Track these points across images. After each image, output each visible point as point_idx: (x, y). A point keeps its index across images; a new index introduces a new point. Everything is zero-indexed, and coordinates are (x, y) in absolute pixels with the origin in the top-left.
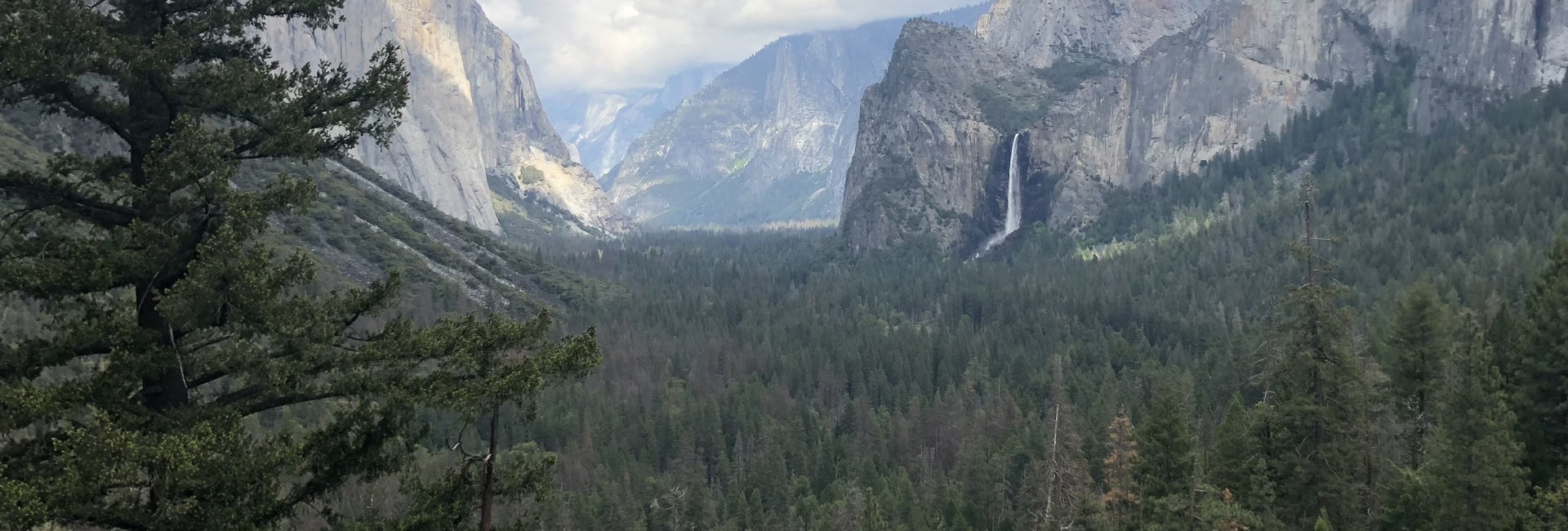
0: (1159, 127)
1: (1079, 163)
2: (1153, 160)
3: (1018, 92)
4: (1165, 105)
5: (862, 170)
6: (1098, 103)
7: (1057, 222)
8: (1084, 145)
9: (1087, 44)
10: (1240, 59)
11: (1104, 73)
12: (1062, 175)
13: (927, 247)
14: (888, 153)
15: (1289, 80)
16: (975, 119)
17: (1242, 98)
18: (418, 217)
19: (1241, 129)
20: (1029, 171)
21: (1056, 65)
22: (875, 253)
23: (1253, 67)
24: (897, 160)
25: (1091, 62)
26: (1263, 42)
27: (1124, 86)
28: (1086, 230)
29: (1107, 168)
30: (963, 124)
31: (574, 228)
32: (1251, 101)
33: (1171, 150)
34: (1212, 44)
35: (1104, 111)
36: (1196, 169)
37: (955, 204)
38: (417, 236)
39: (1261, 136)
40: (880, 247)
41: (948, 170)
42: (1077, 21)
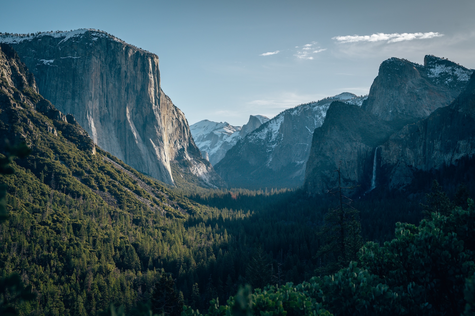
0: (437, 145)
1: (403, 160)
2: (435, 158)
3: (378, 130)
4: (440, 136)
5: (313, 161)
6: (411, 135)
7: (394, 184)
8: (405, 153)
9: (407, 111)
12: (396, 164)
14: (324, 155)
16: (359, 141)
20: (382, 162)
21: (394, 120)
22: (317, 195)
24: (328, 157)
25: (409, 118)
28: (405, 187)
29: (415, 162)
30: (354, 144)
33: (442, 155)
34: (460, 111)
36: (453, 163)
37: (351, 176)
40: (319, 194)
41: (348, 162)
42: (403, 102)
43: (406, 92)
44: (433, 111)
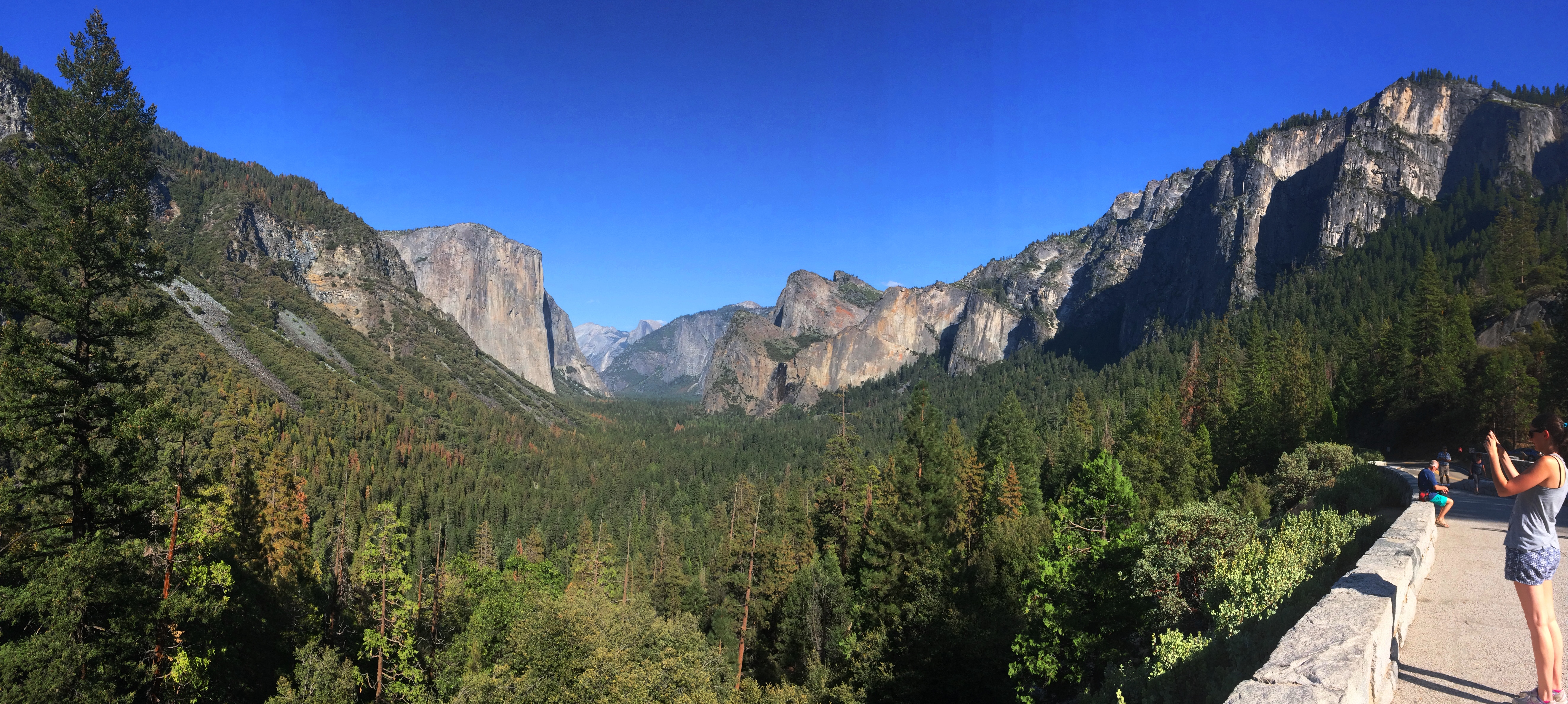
0: (844, 365)
1: (809, 379)
2: (841, 379)
3: (784, 346)
4: (848, 356)
5: (713, 374)
6: (818, 354)
7: (799, 405)
8: (811, 371)
9: (814, 328)
10: (880, 339)
11: (821, 341)
12: (801, 384)
13: (740, 411)
14: (725, 368)
15: (900, 349)
16: (765, 355)
17: (881, 357)
18: (519, 385)
19: (879, 369)
20: (787, 380)
21: (800, 336)
22: (716, 412)
23: (887, 343)
24: (729, 371)
25: (816, 335)
26: (890, 333)
27: (830, 347)
28: (811, 408)
29: (820, 381)
30: (759, 358)
31: (587, 393)
32: (885, 358)
33: (849, 375)
34: (868, 332)
35: (821, 357)
36: (859, 384)
37: (754, 392)
38: (517, 393)
39: (888, 373)
40: (718, 410)
41: (751, 377)
42: (811, 317)
43: (814, 307)
44: (840, 329)
